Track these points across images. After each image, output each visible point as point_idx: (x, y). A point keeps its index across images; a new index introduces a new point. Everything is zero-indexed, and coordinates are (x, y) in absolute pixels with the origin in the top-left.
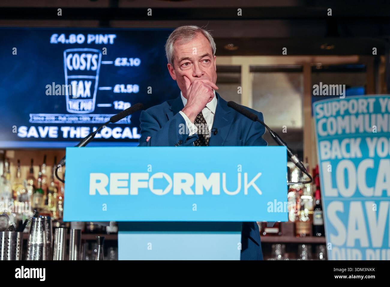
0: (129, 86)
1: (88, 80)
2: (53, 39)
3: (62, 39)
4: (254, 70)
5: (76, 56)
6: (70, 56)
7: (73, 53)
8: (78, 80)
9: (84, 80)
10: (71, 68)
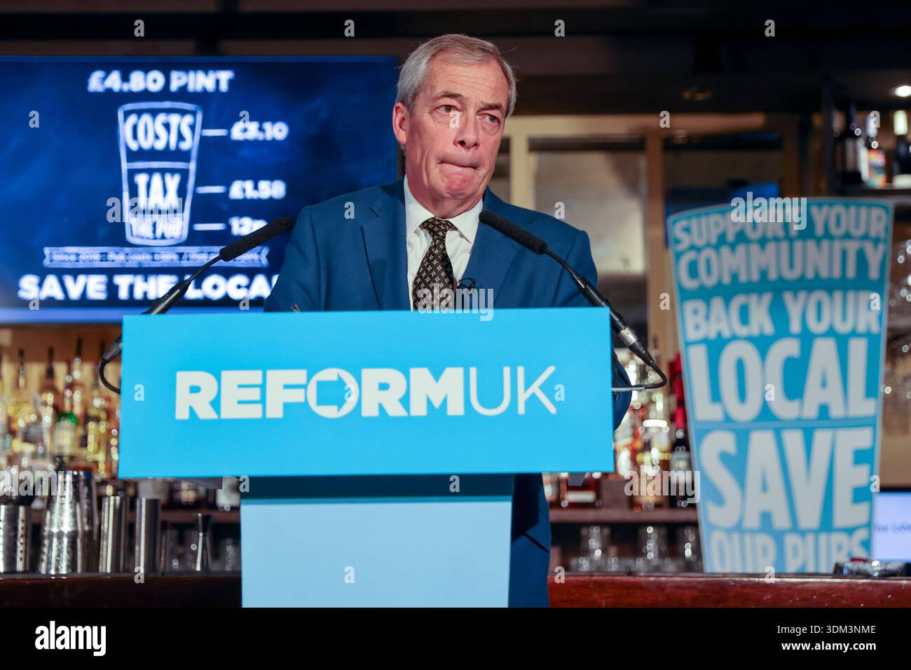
0: (263, 184)
1: (173, 171)
2: (96, 83)
3: (114, 81)
4: (538, 146)
5: (146, 118)
6: (133, 119)
7: (140, 113)
8: (150, 172)
9: (163, 172)
10: (134, 146)
